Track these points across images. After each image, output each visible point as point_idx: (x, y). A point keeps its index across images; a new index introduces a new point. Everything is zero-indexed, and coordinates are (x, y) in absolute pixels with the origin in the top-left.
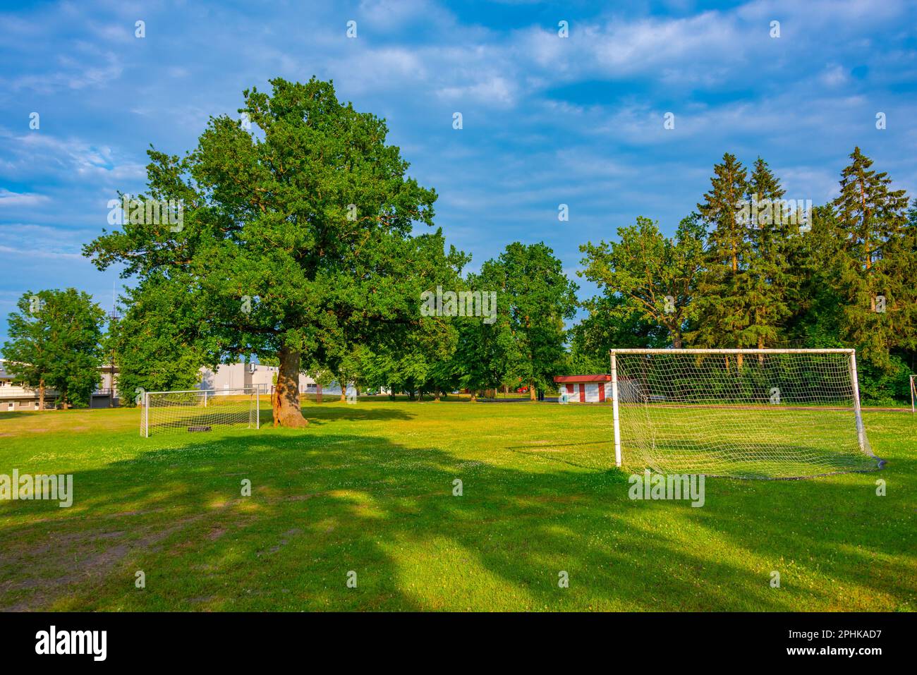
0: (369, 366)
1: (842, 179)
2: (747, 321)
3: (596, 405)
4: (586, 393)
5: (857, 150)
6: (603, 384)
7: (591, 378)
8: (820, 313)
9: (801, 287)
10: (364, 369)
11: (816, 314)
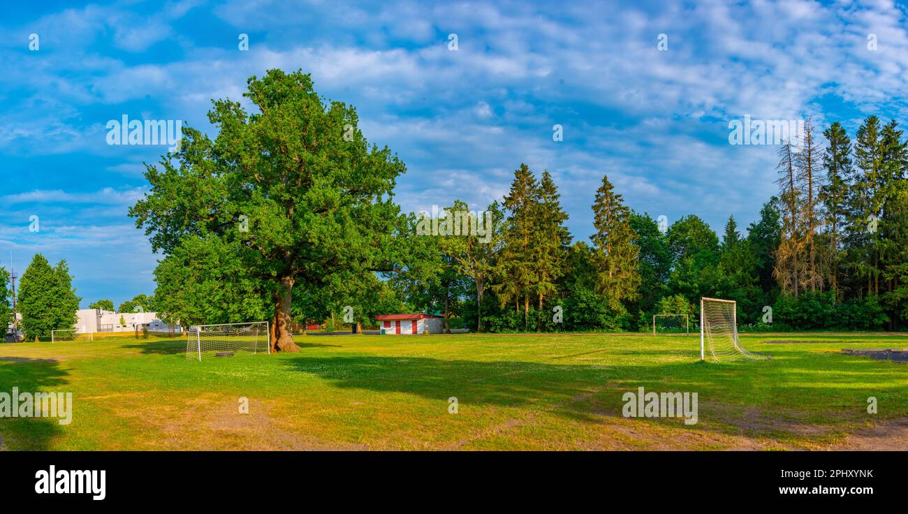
0: (210, 309)
1: (597, 194)
2: (537, 279)
3: (409, 336)
4: (402, 328)
5: (606, 177)
6: (416, 321)
7: (407, 316)
8: (578, 276)
9: (567, 259)
10: (206, 311)
11: (576, 277)
